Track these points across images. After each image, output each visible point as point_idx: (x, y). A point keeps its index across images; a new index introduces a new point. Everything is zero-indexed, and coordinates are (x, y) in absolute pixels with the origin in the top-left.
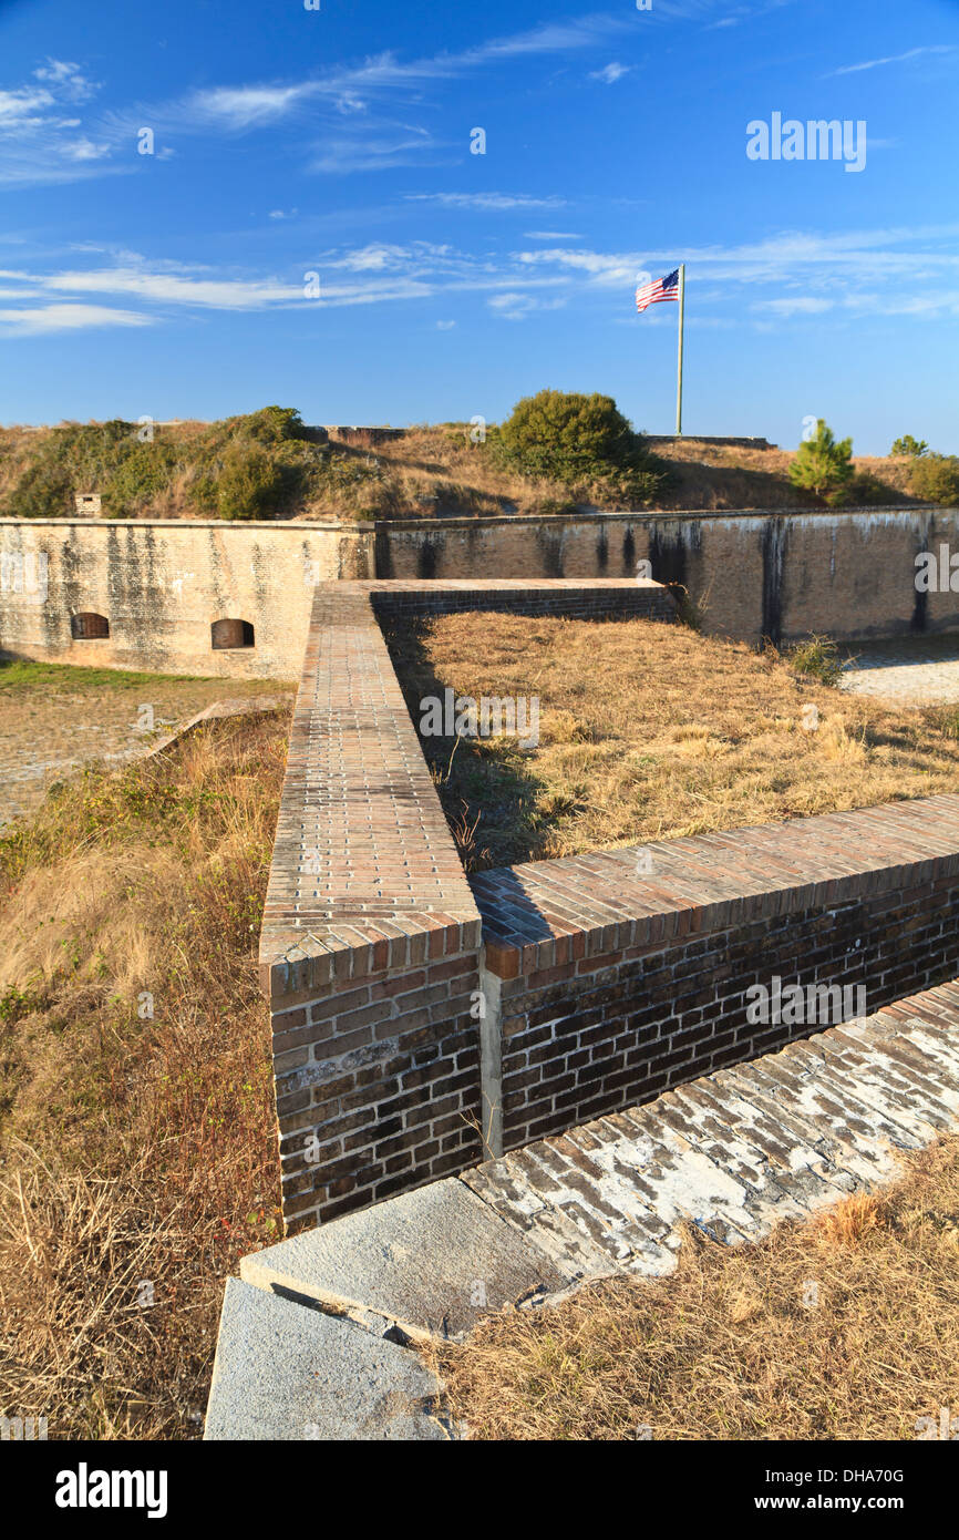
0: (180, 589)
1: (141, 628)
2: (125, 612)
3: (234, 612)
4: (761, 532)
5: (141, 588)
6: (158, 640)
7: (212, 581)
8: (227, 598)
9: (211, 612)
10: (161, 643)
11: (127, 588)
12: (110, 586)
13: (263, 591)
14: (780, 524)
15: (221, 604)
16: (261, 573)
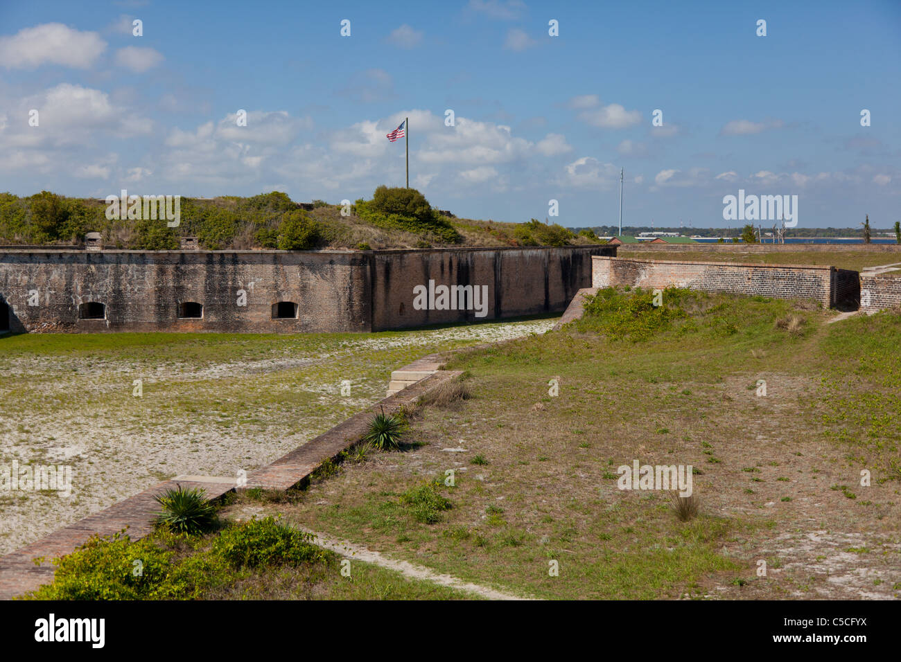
0: (253, 288)
1: (225, 310)
2: (216, 301)
3: (286, 298)
4: (493, 258)
5: (227, 288)
6: (237, 315)
7: (274, 282)
8: (283, 291)
9: (272, 299)
10: (238, 317)
11: (217, 287)
12: (206, 287)
13: (305, 287)
14: (499, 254)
15: (279, 294)
16: (304, 277)
